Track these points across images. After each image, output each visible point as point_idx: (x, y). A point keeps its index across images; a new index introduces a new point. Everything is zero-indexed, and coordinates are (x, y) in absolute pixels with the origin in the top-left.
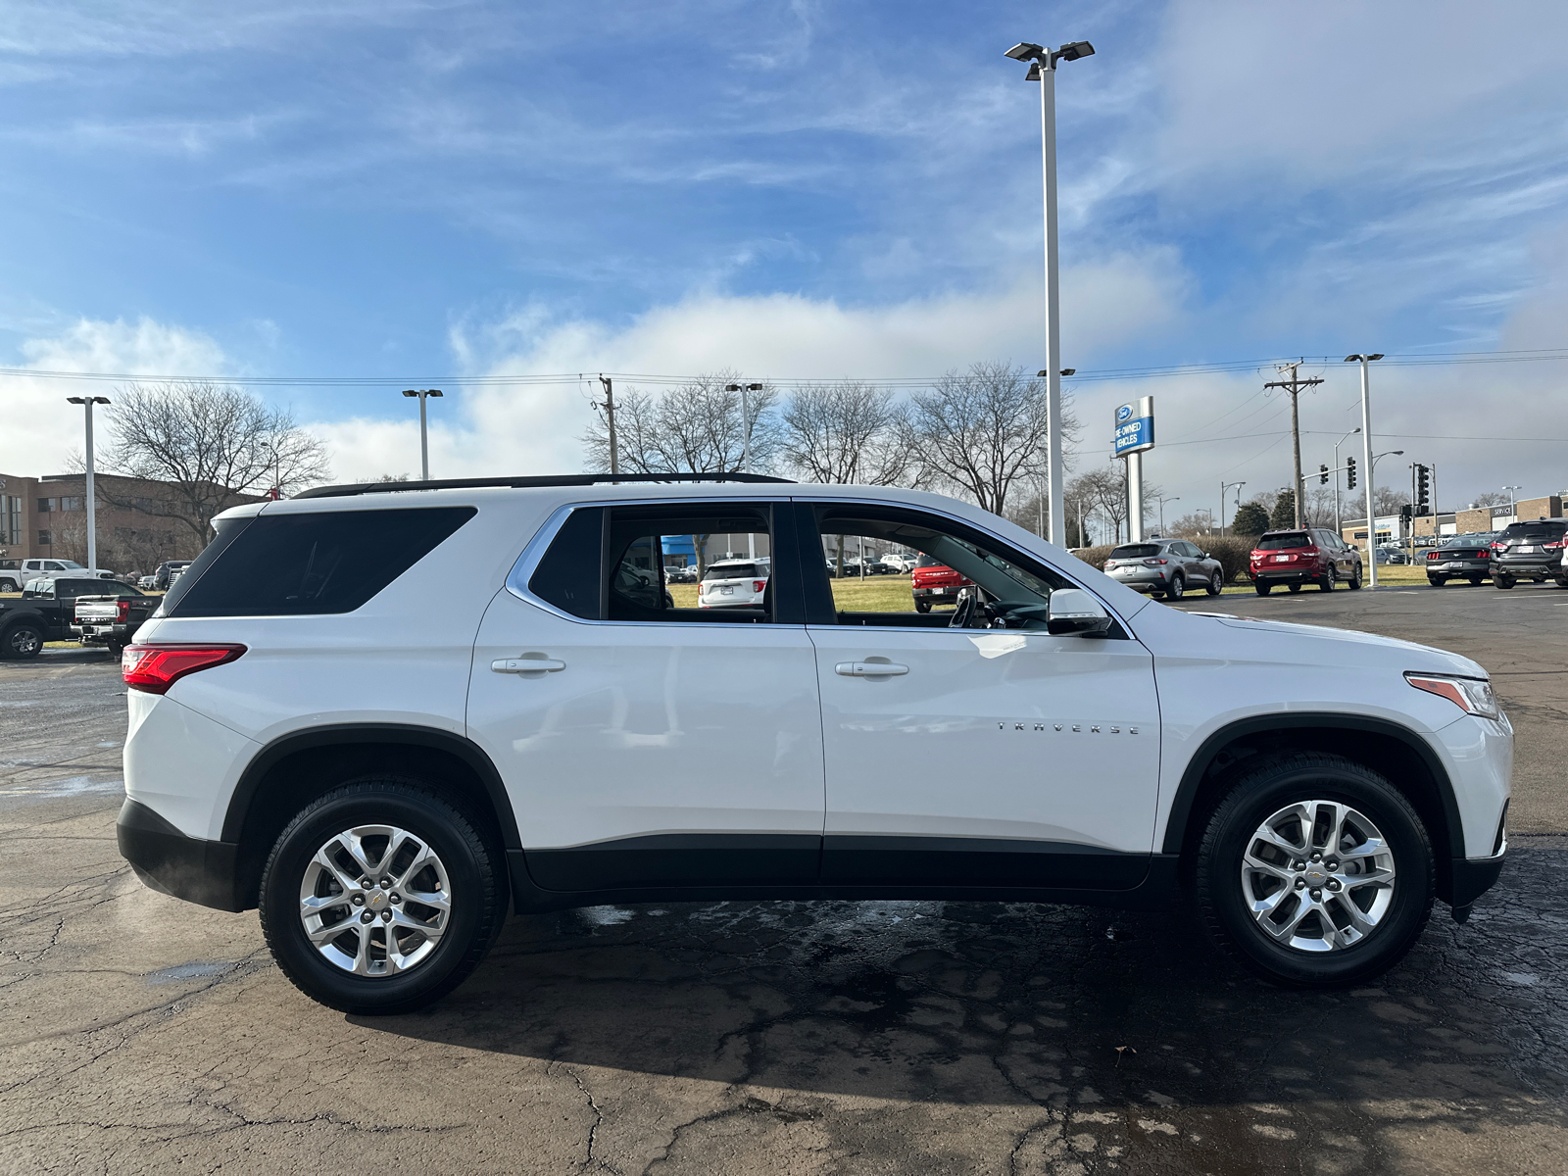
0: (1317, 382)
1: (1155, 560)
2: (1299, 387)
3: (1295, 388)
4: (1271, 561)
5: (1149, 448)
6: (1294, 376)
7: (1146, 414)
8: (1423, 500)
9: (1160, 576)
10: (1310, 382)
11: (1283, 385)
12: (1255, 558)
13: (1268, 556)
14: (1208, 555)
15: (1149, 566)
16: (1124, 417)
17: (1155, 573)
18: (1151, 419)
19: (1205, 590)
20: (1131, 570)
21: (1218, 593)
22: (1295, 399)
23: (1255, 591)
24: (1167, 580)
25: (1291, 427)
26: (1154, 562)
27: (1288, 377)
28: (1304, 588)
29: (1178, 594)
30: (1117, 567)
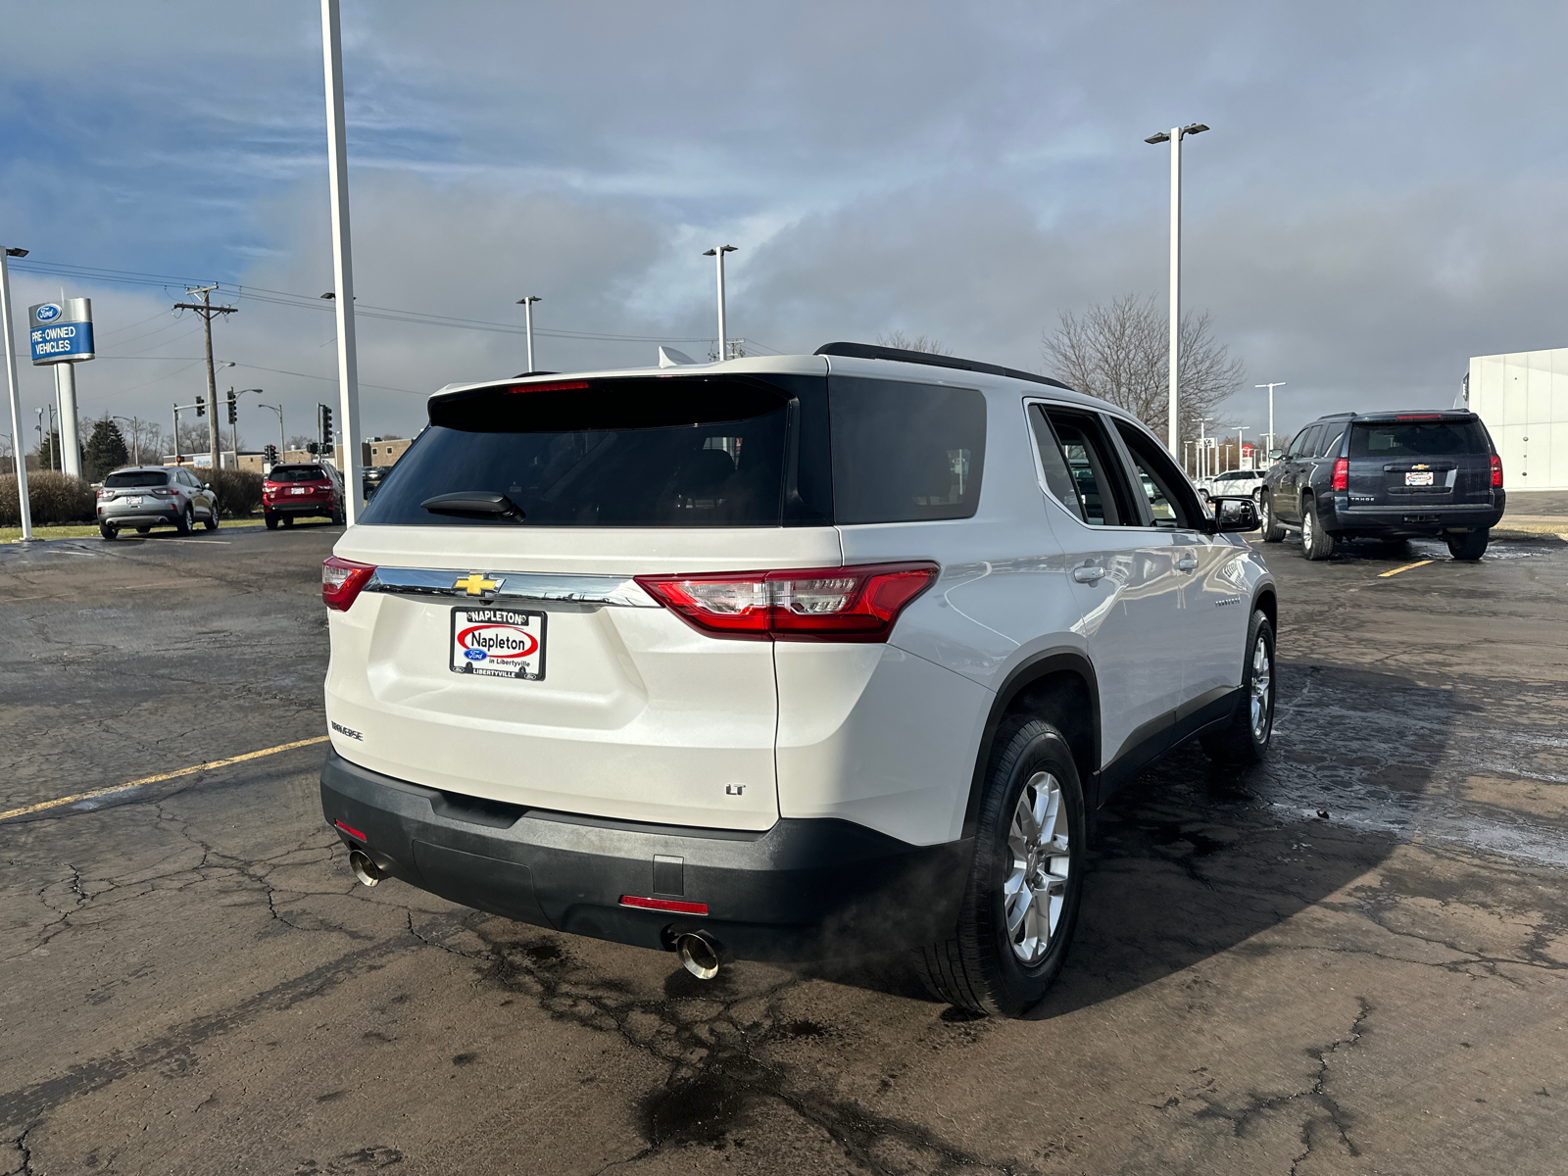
0: (229, 311)
1: (166, 489)
2: (212, 313)
3: (208, 314)
4: (287, 493)
5: (87, 359)
6: (207, 300)
7: (81, 317)
8: (327, 439)
9: (172, 508)
10: (222, 310)
11: (195, 308)
12: (268, 490)
13: (283, 488)
14: (207, 485)
15: (159, 496)
16: (48, 318)
17: (167, 505)
18: (90, 325)
19: (203, 523)
20: (136, 501)
21: (216, 527)
22: (208, 325)
23: (265, 525)
24: (180, 513)
25: (205, 354)
26: (164, 492)
27: (200, 301)
28: (297, 521)
29: (190, 528)
30: (117, 497)
